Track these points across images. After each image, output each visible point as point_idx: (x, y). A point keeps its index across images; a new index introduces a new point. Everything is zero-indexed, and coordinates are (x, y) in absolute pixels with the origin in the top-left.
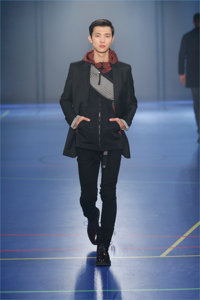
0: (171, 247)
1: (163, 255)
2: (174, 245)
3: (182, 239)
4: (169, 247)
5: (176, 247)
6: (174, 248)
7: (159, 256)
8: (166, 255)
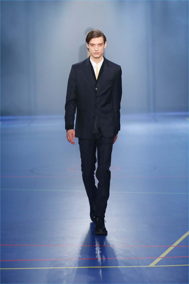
0: (160, 257)
1: (152, 265)
2: (163, 255)
3: (171, 248)
4: (158, 257)
5: (165, 256)
6: (163, 258)
7: (148, 266)
8: (155, 265)
